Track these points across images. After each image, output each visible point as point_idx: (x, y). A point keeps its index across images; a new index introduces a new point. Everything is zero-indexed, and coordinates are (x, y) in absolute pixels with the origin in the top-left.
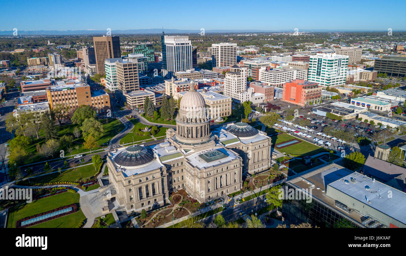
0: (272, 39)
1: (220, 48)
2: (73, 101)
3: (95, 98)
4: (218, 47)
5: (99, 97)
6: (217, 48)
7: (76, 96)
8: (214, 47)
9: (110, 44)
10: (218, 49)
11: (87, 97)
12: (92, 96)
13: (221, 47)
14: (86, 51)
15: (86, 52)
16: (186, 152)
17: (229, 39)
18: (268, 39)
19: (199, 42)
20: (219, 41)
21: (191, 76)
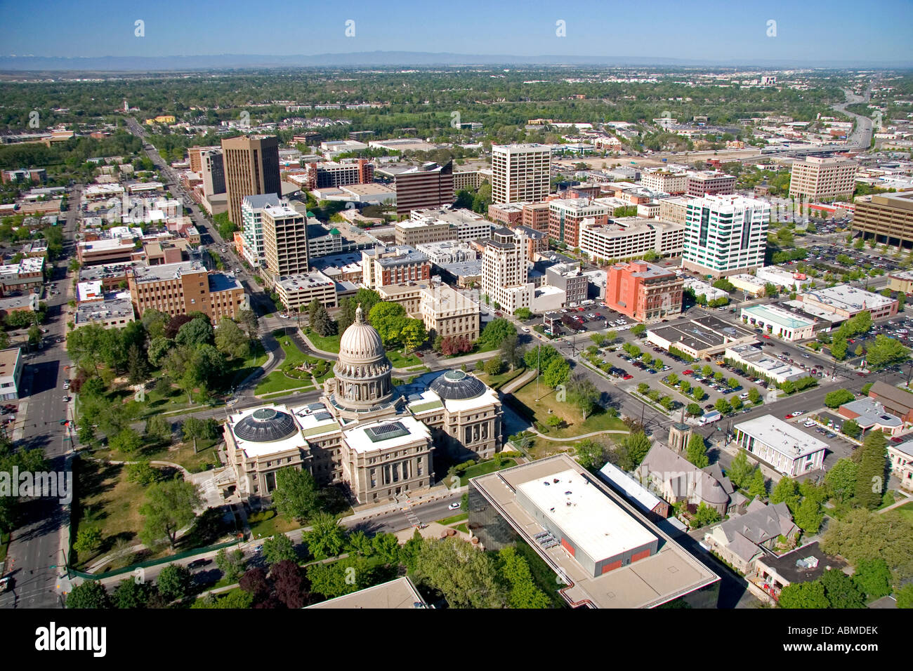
0: (688, 99)
1: (508, 158)
2: (177, 300)
3: (218, 294)
4: (504, 154)
5: (224, 293)
7: (182, 290)
8: (496, 154)
9: (256, 156)
10: (505, 159)
11: (203, 292)
12: (211, 291)
13: (511, 155)
14: (208, 162)
15: (207, 165)
16: (346, 422)
17: (574, 97)
18: (678, 99)
19: (494, 106)
20: (546, 104)
21: (429, 234)
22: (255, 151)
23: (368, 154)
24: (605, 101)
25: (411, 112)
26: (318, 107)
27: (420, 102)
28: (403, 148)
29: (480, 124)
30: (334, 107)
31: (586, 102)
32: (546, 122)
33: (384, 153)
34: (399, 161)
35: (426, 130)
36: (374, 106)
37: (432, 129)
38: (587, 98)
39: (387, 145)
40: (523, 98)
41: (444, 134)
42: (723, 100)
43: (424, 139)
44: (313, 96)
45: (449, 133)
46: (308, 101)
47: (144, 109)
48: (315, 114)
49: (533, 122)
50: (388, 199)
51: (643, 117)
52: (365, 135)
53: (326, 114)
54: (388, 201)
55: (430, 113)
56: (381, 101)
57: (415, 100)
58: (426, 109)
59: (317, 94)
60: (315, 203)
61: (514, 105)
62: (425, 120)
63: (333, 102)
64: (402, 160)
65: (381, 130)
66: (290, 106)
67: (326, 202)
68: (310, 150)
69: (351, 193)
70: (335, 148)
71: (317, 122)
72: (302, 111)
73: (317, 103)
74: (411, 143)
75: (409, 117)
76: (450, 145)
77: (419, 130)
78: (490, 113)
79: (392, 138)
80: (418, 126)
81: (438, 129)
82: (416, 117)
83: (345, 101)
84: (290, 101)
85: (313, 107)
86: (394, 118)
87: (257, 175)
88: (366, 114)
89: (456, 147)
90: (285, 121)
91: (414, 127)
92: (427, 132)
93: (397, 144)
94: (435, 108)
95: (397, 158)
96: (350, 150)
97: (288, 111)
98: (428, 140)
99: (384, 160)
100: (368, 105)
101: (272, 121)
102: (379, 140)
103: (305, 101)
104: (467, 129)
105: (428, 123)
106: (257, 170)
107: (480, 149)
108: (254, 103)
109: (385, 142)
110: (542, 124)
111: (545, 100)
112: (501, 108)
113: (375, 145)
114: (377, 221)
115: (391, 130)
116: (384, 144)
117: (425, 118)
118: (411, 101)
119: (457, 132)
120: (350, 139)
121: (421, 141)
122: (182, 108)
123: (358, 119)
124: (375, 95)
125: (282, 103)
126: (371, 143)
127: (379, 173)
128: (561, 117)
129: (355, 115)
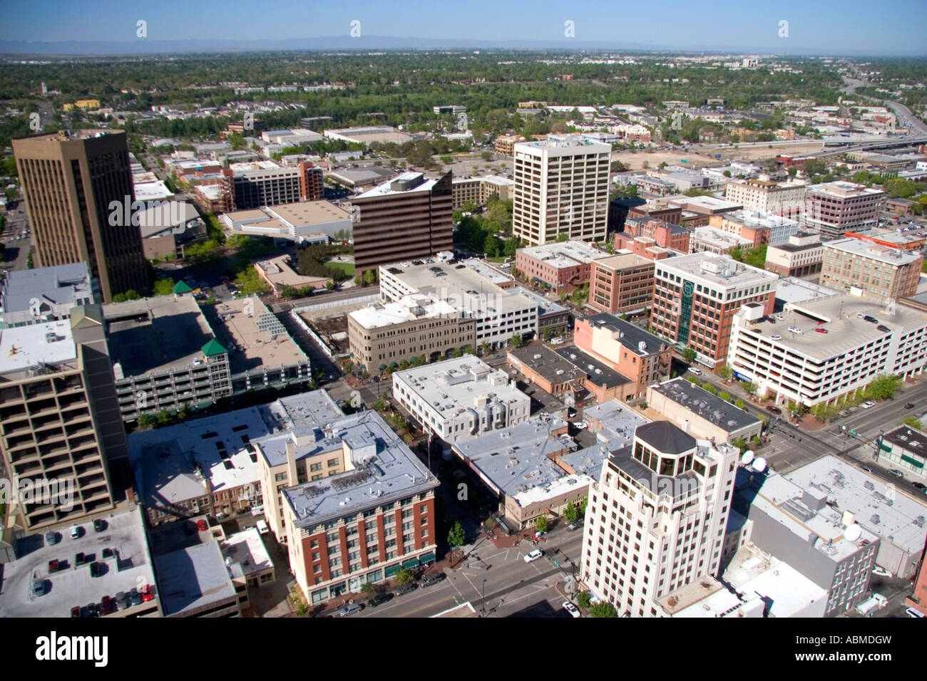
0: (685, 81)
4: (539, 159)
6: (533, 162)
8: (520, 157)
9: (76, 172)
10: (538, 166)
13: (550, 160)
17: (561, 78)
18: (674, 80)
19: (473, 86)
20: (532, 84)
21: (417, 334)
22: (75, 163)
23: (320, 148)
24: (594, 82)
25: (378, 94)
26: (272, 89)
27: (388, 83)
28: (368, 140)
29: (462, 107)
30: (290, 88)
31: (574, 83)
32: (540, 106)
33: (343, 147)
34: (362, 158)
35: (397, 115)
36: (336, 88)
37: (404, 114)
38: (575, 78)
39: (346, 135)
40: (504, 77)
41: (420, 119)
42: (723, 82)
43: (395, 126)
44: (268, 77)
45: (425, 119)
46: (260, 82)
47: (66, 91)
48: (266, 97)
49: (524, 104)
50: (341, 232)
51: (650, 100)
52: (320, 122)
53: (280, 97)
54: (341, 234)
55: (401, 95)
56: (344, 81)
57: (383, 80)
58: (395, 91)
59: (273, 75)
60: (221, 239)
61: (495, 86)
62: (396, 103)
63: (289, 83)
64: (367, 157)
65: (342, 115)
66: (240, 88)
67: (240, 236)
68: (246, 143)
69: (283, 220)
70: (279, 140)
71: (267, 105)
72: (251, 94)
73: (272, 84)
74: (379, 132)
75: (375, 99)
76: (430, 134)
77: (389, 115)
78: (470, 94)
79: (355, 126)
80: (387, 109)
81: (411, 113)
82: (385, 99)
83: (303, 82)
84: (241, 82)
85: (266, 89)
86: (359, 101)
87: (83, 209)
88: (326, 97)
89: (437, 137)
90: (229, 105)
91: (383, 111)
92: (398, 117)
93: (360, 133)
94: (406, 89)
95: (360, 153)
96: (297, 143)
97: (237, 93)
98: (400, 127)
99: (341, 157)
100: (329, 87)
101: (214, 106)
102: (339, 128)
103: (258, 83)
104: (447, 114)
105: (400, 107)
106: (81, 200)
107: (469, 140)
108: (199, 85)
109: (345, 131)
110: (535, 107)
111: (530, 80)
112: (480, 89)
113: (333, 135)
114: (319, 282)
115: (353, 115)
116: (343, 134)
117: (396, 100)
118: (377, 81)
119: (435, 118)
120: (302, 126)
121: (391, 129)
122: (110, 90)
123: (315, 102)
124: (337, 75)
125: (231, 85)
126: (327, 133)
127: (333, 178)
128: (555, 99)
129: (313, 97)
